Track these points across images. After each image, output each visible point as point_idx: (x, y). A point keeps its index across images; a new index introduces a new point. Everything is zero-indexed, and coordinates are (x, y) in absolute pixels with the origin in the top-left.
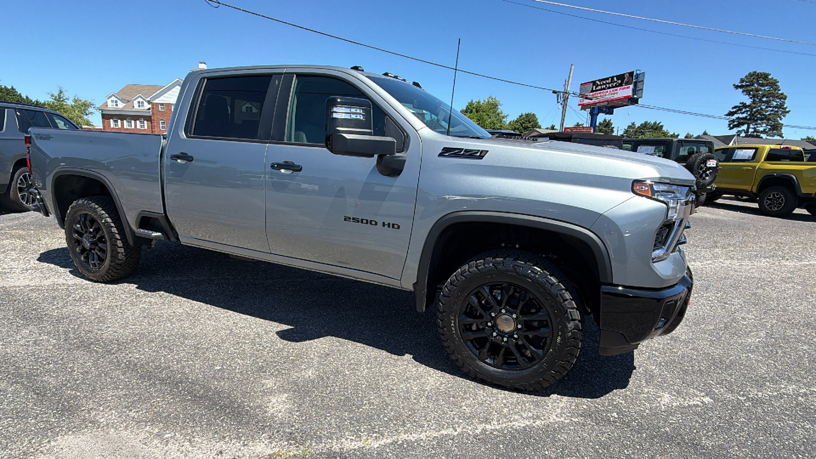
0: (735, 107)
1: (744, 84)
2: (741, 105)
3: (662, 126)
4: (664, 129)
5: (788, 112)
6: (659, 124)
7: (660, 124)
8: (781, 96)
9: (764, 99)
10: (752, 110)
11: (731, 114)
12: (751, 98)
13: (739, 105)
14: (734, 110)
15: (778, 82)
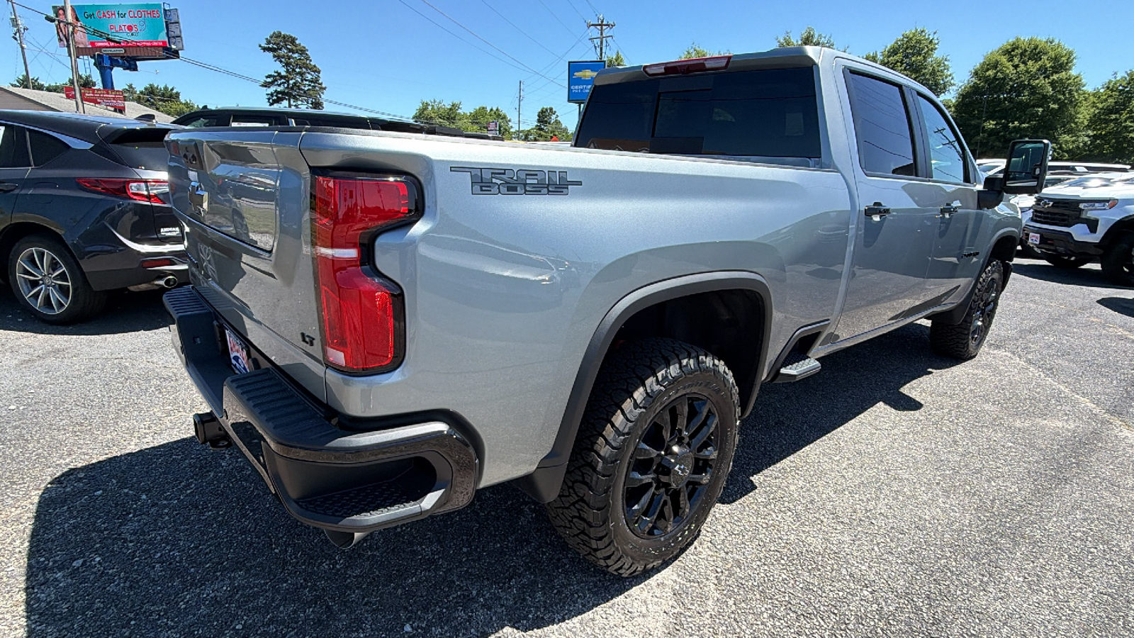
0: (269, 76)
1: (270, 46)
2: (276, 74)
3: (178, 94)
4: (182, 99)
5: (325, 89)
6: (172, 89)
7: (175, 91)
8: (315, 69)
9: (298, 70)
10: (288, 81)
11: (266, 85)
12: (283, 66)
13: (273, 74)
14: (269, 80)
15: (308, 50)
